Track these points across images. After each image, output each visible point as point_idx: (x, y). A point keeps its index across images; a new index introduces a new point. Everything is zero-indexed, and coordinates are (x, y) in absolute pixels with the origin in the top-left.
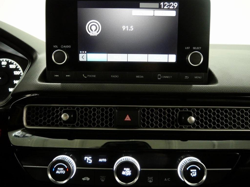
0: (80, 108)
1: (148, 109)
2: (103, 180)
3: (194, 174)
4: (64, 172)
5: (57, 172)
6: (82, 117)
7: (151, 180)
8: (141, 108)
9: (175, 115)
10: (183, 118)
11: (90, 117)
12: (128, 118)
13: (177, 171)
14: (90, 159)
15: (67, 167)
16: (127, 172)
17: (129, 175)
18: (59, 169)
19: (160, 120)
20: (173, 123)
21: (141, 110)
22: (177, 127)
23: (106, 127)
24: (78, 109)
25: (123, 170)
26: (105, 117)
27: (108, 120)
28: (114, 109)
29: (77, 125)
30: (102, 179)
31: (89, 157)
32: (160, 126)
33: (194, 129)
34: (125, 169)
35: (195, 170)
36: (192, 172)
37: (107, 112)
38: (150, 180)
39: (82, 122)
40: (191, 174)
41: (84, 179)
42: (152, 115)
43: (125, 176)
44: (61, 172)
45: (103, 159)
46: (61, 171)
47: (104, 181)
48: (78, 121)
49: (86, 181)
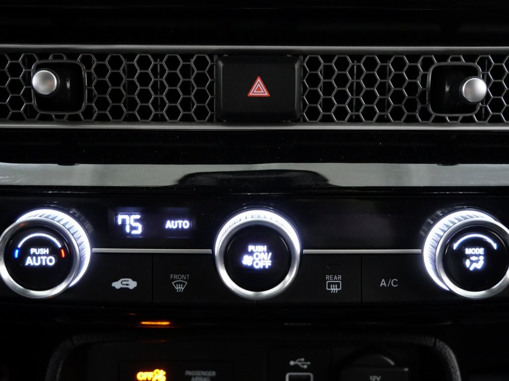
0: (93, 57)
1: (328, 57)
2: (180, 288)
3: (477, 261)
4: (51, 261)
5: (29, 261)
6: (102, 87)
7: (335, 284)
8: (304, 54)
9: (420, 77)
10: (447, 89)
11: (131, 87)
12: (259, 89)
13: (420, 257)
14: (136, 220)
15: (59, 246)
16: (259, 258)
17: (264, 267)
18: (33, 250)
19: (370, 97)
20: (411, 106)
21: (303, 62)
22: (426, 117)
23: (187, 119)
24: (87, 61)
25: (245, 251)
26: (181, 88)
27: (193, 98)
28: (212, 60)
29: (88, 114)
30: (178, 283)
31: (131, 214)
32: (369, 115)
33: (484, 125)
34: (251, 248)
35: (481, 251)
36: (468, 257)
37: (186, 71)
38: (333, 284)
39: (102, 104)
40: (467, 263)
41: (117, 285)
42: (341, 80)
43: (251, 269)
44: (41, 260)
45: (180, 222)
46: (40, 258)
47: (183, 289)
48: (90, 100)
49: (124, 290)
